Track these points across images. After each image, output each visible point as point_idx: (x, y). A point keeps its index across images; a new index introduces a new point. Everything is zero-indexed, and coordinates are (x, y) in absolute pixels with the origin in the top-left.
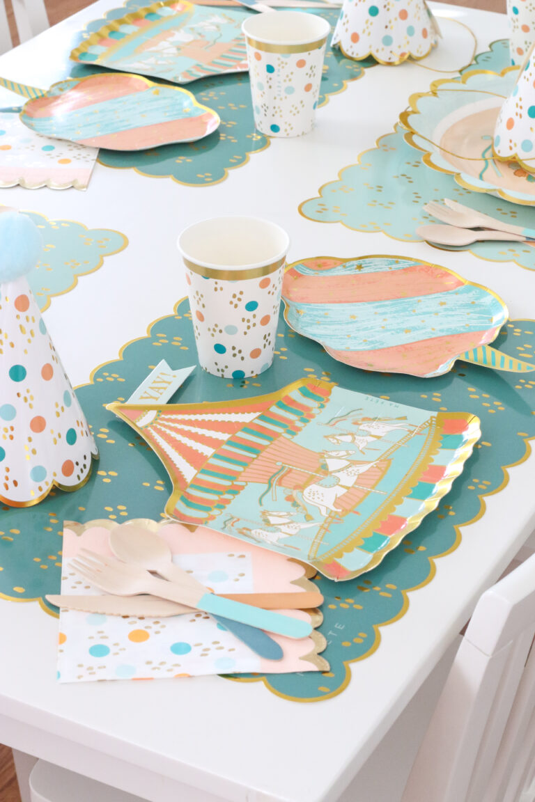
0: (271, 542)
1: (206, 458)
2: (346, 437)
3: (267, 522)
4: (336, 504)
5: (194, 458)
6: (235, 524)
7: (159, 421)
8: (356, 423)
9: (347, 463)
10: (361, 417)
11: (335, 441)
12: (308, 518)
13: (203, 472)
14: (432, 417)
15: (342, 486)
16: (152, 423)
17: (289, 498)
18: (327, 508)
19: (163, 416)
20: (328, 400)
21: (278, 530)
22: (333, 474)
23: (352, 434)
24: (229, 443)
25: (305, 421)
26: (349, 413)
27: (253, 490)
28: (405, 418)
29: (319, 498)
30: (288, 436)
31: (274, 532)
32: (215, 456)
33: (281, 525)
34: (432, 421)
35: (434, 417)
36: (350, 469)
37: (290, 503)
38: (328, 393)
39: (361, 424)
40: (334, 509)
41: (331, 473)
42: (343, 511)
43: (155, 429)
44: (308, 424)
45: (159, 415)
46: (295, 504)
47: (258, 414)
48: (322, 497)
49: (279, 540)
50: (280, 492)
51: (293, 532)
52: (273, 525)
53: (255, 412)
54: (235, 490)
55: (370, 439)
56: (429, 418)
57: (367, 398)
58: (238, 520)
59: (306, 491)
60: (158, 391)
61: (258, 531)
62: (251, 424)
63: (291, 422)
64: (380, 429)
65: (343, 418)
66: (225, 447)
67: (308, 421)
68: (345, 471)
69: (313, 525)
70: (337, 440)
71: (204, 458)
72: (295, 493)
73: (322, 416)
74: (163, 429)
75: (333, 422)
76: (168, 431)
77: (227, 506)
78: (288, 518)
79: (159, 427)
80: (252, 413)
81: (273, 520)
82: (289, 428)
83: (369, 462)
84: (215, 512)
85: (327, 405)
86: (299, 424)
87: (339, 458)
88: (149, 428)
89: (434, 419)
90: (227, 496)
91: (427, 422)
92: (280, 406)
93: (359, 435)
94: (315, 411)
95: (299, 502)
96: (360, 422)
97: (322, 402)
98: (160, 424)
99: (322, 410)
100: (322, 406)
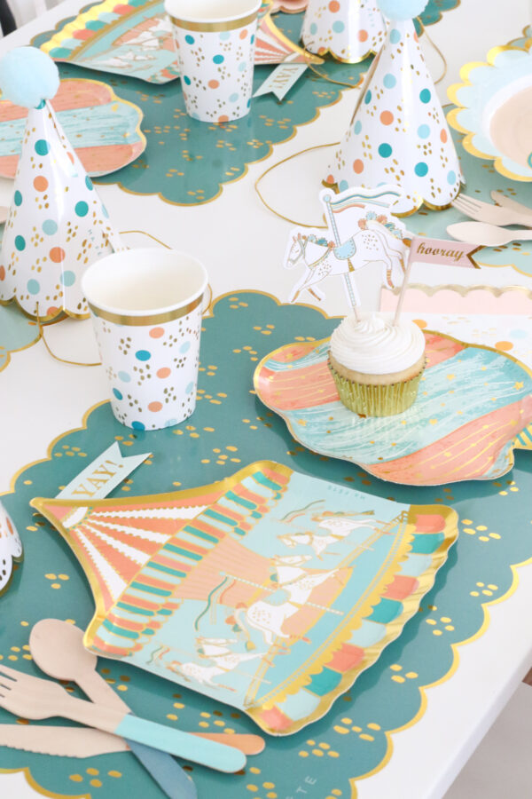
0: (204, 681)
1: (138, 567)
2: (303, 537)
3: (201, 651)
4: (284, 629)
5: (126, 568)
6: (164, 656)
7: (89, 520)
8: (315, 519)
9: (301, 572)
10: (323, 511)
11: (290, 543)
12: (249, 648)
13: (134, 585)
14: (403, 512)
15: (293, 604)
16: (80, 523)
17: (230, 620)
18: (273, 633)
19: (94, 514)
20: (285, 489)
21: (213, 664)
22: (284, 587)
23: (310, 534)
24: (168, 547)
25: (256, 516)
26: (308, 506)
27: (189, 609)
28: (372, 513)
29: (264, 619)
30: (236, 537)
31: (209, 666)
32: (150, 564)
33: (216, 656)
34: (403, 516)
35: (406, 512)
36: (303, 581)
37: (231, 626)
38: (286, 480)
39: (322, 520)
40: (281, 635)
41: (281, 586)
42: (291, 637)
43: (84, 530)
44: (260, 520)
45: (90, 513)
46: (236, 629)
47: (204, 508)
48: (268, 619)
49: (213, 678)
50: (220, 611)
51: (231, 666)
52: (208, 657)
53: (200, 505)
54: (167, 610)
55: (331, 540)
56: (400, 513)
57: (330, 487)
58: (168, 651)
59: (251, 610)
60: (95, 485)
61: (191, 665)
62: (195, 521)
63: (240, 517)
64: (343, 527)
65: (302, 512)
66: (163, 553)
67: (260, 516)
68: (298, 583)
69: (255, 656)
70: (293, 541)
71: (137, 567)
72: (237, 613)
73: (277, 509)
74: (93, 530)
75: (289, 517)
76: (98, 533)
77: (156, 630)
78: (226, 647)
79: (88, 527)
80: (197, 507)
81: (209, 650)
82: (238, 526)
83: (327, 571)
84: (143, 639)
85: (285, 495)
86: (249, 520)
87: (292, 565)
88: (77, 530)
89: (406, 515)
90: (158, 618)
91: (397, 518)
92: (231, 497)
93: (318, 535)
94: (270, 503)
95: (241, 625)
96: (321, 518)
97: (279, 492)
98: (89, 524)
99: (279, 501)
100: (278, 497)
